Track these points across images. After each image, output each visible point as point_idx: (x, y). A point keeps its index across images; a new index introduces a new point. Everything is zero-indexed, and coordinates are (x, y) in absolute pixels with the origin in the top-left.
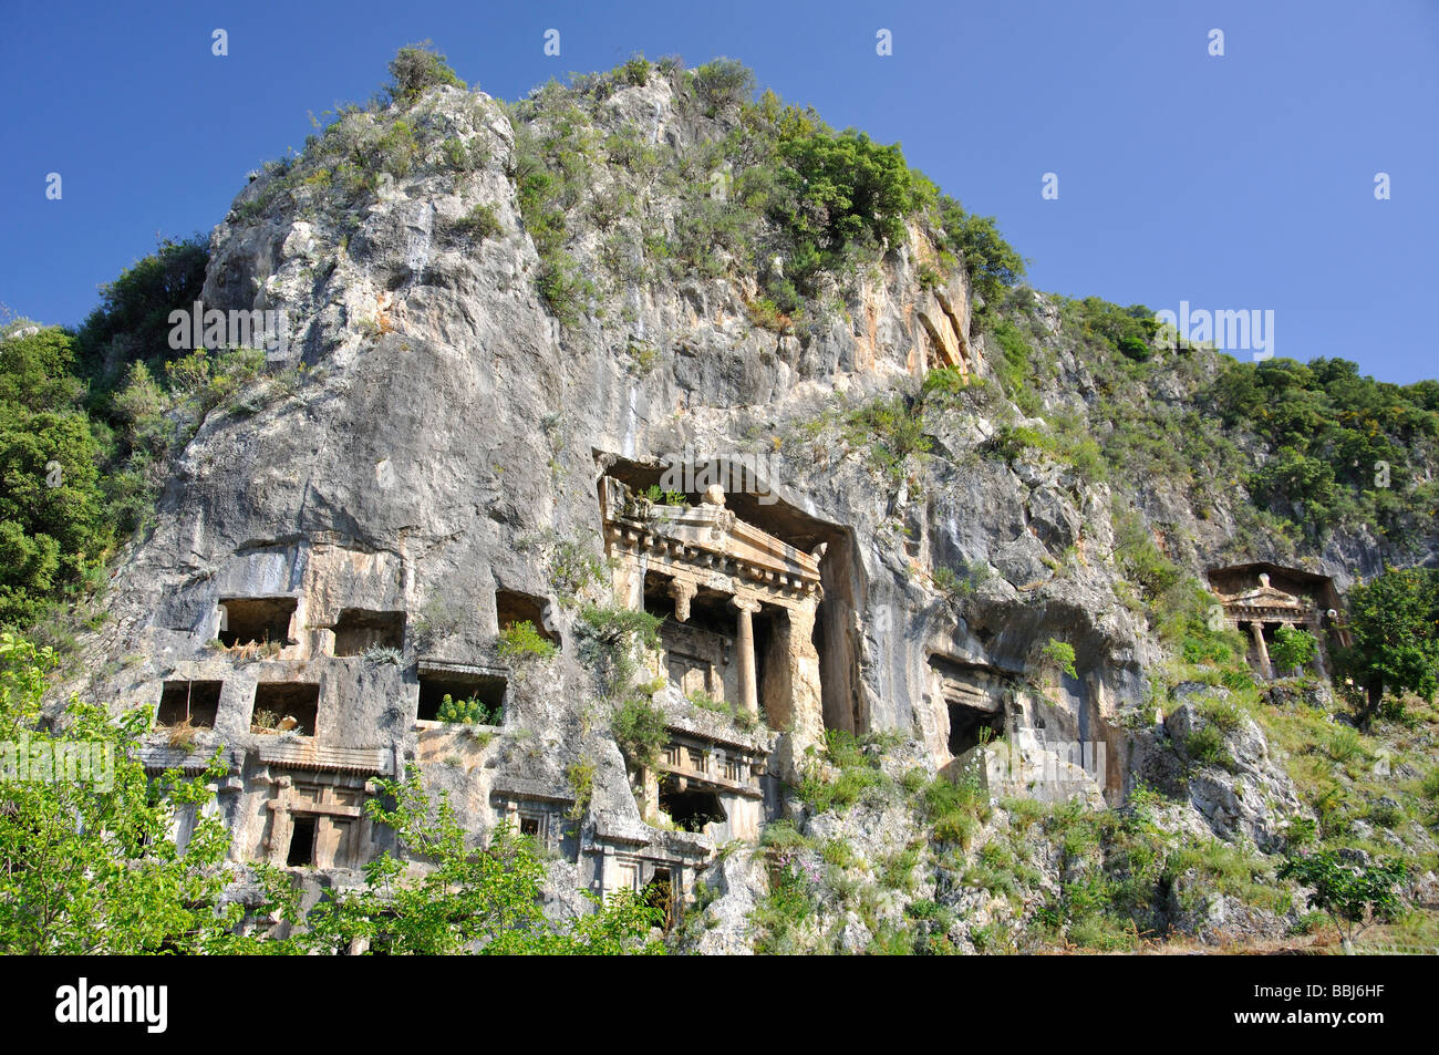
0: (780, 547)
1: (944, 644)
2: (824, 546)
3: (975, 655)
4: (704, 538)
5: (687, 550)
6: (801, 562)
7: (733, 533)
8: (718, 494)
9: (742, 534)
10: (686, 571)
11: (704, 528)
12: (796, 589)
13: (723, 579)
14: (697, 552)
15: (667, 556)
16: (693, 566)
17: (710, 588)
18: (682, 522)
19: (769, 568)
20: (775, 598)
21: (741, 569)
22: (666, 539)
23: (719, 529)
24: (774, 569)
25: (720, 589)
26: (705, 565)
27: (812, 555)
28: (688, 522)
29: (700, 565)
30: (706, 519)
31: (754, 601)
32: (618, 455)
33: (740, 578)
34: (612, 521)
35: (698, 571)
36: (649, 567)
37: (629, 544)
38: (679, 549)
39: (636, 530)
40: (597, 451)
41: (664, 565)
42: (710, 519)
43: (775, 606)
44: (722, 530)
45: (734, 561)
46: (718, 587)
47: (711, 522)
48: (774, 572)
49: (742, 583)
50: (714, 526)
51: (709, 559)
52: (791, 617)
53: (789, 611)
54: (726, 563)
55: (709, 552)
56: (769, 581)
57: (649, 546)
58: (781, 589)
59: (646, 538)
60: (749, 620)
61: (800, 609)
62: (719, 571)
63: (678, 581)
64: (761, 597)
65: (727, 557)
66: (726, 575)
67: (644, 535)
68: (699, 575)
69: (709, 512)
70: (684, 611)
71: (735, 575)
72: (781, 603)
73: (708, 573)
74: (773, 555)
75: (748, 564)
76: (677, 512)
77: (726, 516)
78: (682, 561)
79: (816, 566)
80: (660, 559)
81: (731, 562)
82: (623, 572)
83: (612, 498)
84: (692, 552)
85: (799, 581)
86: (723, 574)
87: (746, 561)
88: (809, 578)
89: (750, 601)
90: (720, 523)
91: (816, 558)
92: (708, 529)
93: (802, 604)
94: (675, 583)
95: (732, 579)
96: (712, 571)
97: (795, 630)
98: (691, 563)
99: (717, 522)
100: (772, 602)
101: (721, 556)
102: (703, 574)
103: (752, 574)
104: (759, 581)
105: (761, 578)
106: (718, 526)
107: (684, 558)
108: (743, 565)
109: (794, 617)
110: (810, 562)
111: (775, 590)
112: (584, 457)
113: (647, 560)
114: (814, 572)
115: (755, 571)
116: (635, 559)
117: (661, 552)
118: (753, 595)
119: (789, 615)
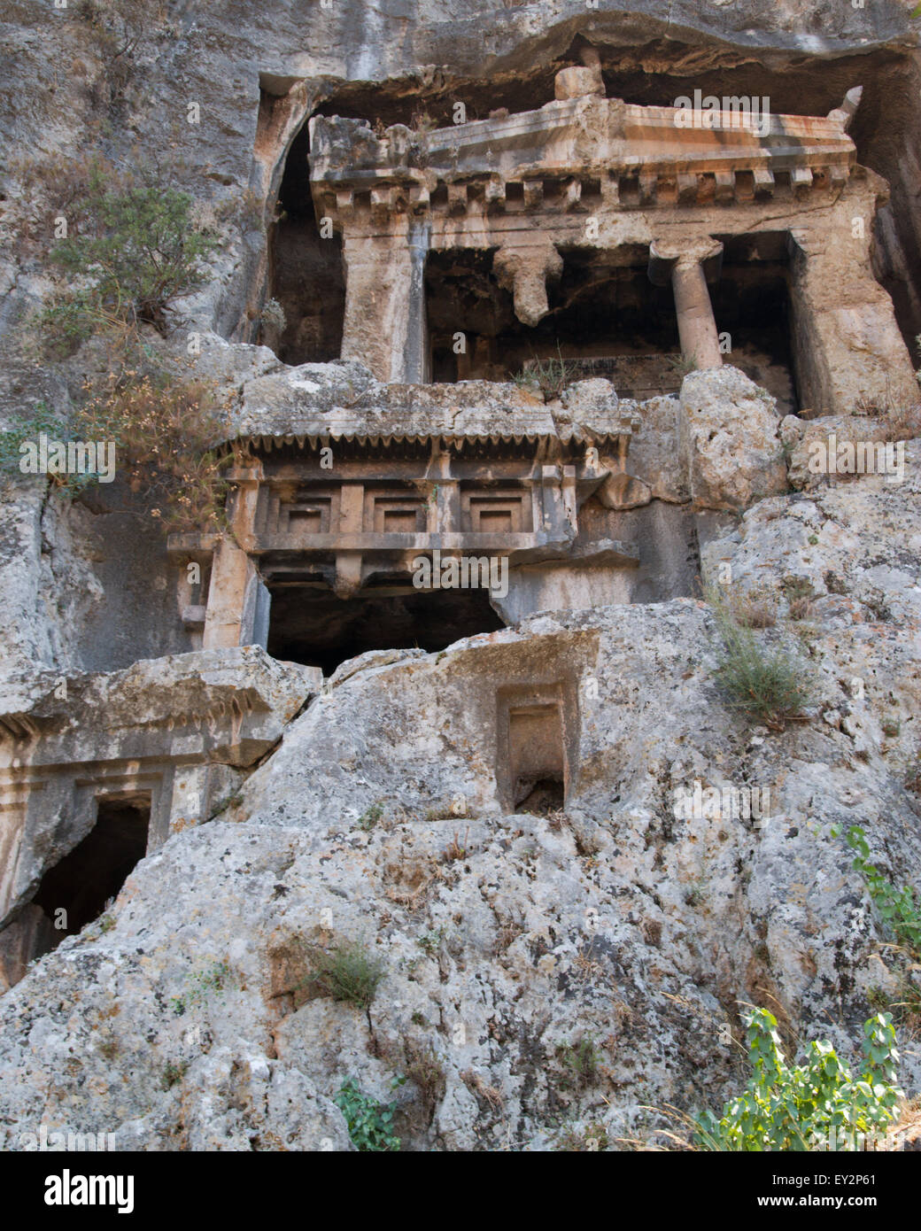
2: (854, 94)
4: (557, 158)
7: (624, 132)
8: (578, 79)
9: (646, 128)
10: (525, 230)
11: (557, 145)
12: (802, 187)
13: (615, 222)
14: (539, 185)
15: (476, 216)
16: (544, 217)
17: (595, 248)
18: (498, 147)
19: (718, 163)
20: (759, 222)
21: (658, 188)
22: (458, 182)
23: (595, 139)
24: (731, 163)
25: (619, 242)
26: (565, 206)
27: (825, 114)
28: (513, 144)
29: (558, 213)
30: (552, 125)
31: (701, 238)
32: (334, 78)
33: (663, 210)
34: (322, 183)
35: (551, 223)
36: (434, 246)
37: (384, 218)
38: (493, 190)
39: (384, 184)
40: (278, 79)
41: (470, 233)
42: (562, 124)
43: (761, 233)
44: (600, 139)
45: (630, 175)
46: (612, 241)
47: (567, 128)
48: (737, 169)
49: (671, 216)
50: (582, 137)
51: (574, 192)
52: (804, 242)
53: (797, 234)
54: (615, 186)
55: (570, 178)
56: (726, 188)
57: (423, 206)
58: (763, 197)
59: (413, 192)
60: (693, 274)
61: (824, 222)
62: (604, 208)
63: (509, 252)
64: (721, 229)
65: (612, 174)
66: (625, 210)
67: (407, 190)
68: (556, 229)
69: (558, 111)
70: (532, 303)
71: (647, 204)
72: (777, 226)
73: (574, 220)
74: (732, 143)
75: (667, 173)
76: (480, 130)
77: (601, 109)
78: (515, 214)
79: (842, 130)
80: (461, 225)
81: (628, 181)
82: (370, 267)
83: (321, 147)
84: (526, 187)
85: (804, 169)
86: (616, 211)
87: (659, 167)
88: (829, 156)
89: (690, 241)
90: (591, 126)
91: (839, 117)
92: (565, 143)
93: (826, 212)
94: (499, 257)
95: (640, 214)
96: (587, 213)
97: (819, 266)
98: (532, 210)
99: (584, 125)
100: (752, 231)
101: (597, 176)
102: (565, 225)
103: (681, 188)
104: (710, 201)
105: (705, 190)
106: (590, 133)
107: (512, 206)
108: (655, 178)
109: (813, 241)
110: (824, 127)
111: (757, 208)
112: (229, 82)
113: (430, 234)
114: (837, 142)
115: (688, 180)
116: (400, 241)
117: (459, 212)
118: (696, 227)
119: (797, 241)
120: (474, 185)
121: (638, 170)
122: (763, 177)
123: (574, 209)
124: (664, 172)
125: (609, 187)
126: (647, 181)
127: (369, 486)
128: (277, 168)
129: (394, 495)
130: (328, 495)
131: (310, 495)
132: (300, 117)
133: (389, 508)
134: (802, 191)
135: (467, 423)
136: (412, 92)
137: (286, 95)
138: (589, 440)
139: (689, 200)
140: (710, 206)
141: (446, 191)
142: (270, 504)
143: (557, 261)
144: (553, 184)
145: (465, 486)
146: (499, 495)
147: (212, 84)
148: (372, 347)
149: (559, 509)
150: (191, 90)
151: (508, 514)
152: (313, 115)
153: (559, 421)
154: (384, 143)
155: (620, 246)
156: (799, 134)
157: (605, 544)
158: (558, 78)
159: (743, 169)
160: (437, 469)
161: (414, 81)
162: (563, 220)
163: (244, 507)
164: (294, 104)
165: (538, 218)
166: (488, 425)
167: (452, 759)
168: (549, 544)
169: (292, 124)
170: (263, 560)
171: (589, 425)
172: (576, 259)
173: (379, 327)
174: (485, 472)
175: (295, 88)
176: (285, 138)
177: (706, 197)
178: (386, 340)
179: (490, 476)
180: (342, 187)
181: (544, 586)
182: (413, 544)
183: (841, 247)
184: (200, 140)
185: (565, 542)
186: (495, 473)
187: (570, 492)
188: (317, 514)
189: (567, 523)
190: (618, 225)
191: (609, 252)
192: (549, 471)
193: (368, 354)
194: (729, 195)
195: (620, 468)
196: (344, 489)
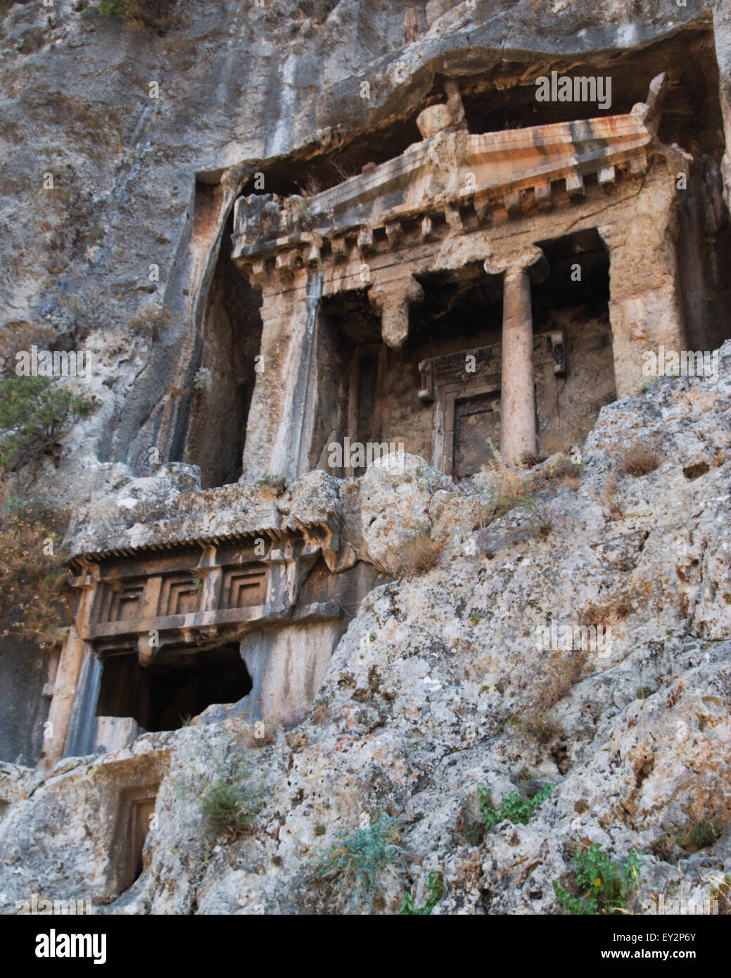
2: (656, 83)
4: (415, 199)
5: (379, 234)
6: (607, 135)
7: (468, 161)
8: (433, 118)
9: (483, 154)
10: (391, 265)
11: (418, 182)
12: (607, 185)
13: (461, 244)
14: (397, 227)
15: (356, 259)
16: (406, 251)
17: (446, 270)
18: (367, 198)
19: (535, 179)
20: (576, 222)
21: (489, 210)
22: (337, 236)
23: (447, 171)
24: (546, 177)
25: (465, 261)
26: (421, 238)
27: (628, 111)
28: (381, 190)
29: (417, 245)
30: (409, 168)
31: (526, 248)
32: (253, 160)
33: (498, 226)
34: (241, 258)
35: (411, 256)
36: (324, 293)
37: (289, 276)
38: (365, 238)
39: (284, 250)
40: (210, 173)
41: (352, 276)
42: (418, 165)
43: (575, 234)
44: (451, 169)
45: (466, 204)
46: (459, 262)
47: (422, 167)
48: (552, 180)
49: (503, 231)
50: (436, 171)
51: (426, 226)
52: (609, 237)
53: (603, 230)
54: (456, 214)
55: (421, 215)
56: (544, 200)
57: (314, 262)
58: (578, 199)
59: (305, 251)
60: (515, 285)
61: (629, 212)
62: (452, 234)
63: (378, 288)
64: (545, 235)
65: (453, 205)
66: (467, 232)
67: (302, 250)
68: (414, 260)
69: (414, 154)
70: (394, 330)
71: (484, 224)
72: (587, 224)
73: (429, 249)
74: (553, 153)
75: (496, 195)
76: (355, 185)
77: (449, 144)
78: (385, 252)
79: (641, 123)
80: (345, 270)
81: (465, 207)
82: (278, 321)
83: (242, 225)
84: (387, 231)
85: (608, 168)
86: (461, 235)
87: (487, 193)
88: (627, 153)
89: (517, 252)
90: (442, 160)
91: (640, 109)
92: (423, 180)
93: (631, 202)
94: (372, 294)
95: (480, 234)
96: (439, 241)
97: (618, 258)
98: (396, 247)
99: (436, 161)
100: (568, 233)
101: (441, 210)
102: (421, 255)
103: (507, 207)
104: (535, 211)
105: (527, 204)
106: (442, 166)
107: (382, 246)
108: (487, 201)
109: (616, 234)
110: (626, 123)
111: (574, 210)
112: (167, 192)
113: (322, 283)
114: (636, 137)
115: (512, 199)
116: (301, 293)
117: (342, 260)
118: (523, 237)
119: (603, 236)
120: (349, 235)
121: (472, 198)
122: (574, 183)
123: (429, 239)
124: (493, 196)
125: (452, 216)
126: (480, 206)
127: (165, 576)
128: (214, 248)
129: (183, 581)
130: (139, 585)
131: (131, 586)
132: (230, 199)
133: (181, 589)
134: (609, 188)
135: (219, 525)
136: (316, 153)
137: (218, 184)
138: (301, 527)
139: (518, 215)
140: (535, 215)
141: (330, 245)
142: (105, 596)
143: (415, 288)
144: (409, 223)
145: (226, 569)
146: (251, 572)
147: (153, 199)
148: (273, 393)
149: (283, 584)
150: (137, 210)
151: (258, 585)
152: (237, 197)
153: (281, 513)
154: (284, 213)
155: (466, 265)
156: (605, 135)
157: (313, 607)
158: (419, 121)
159: (557, 178)
160: (207, 559)
161: (315, 145)
162: (419, 252)
163: (85, 604)
164: (224, 189)
165: (402, 252)
166: (231, 525)
167: (88, 844)
168: (271, 614)
169: (225, 206)
170: (95, 643)
171: (298, 516)
172: (432, 283)
173: (279, 375)
174: (238, 558)
175: (224, 177)
176: (221, 220)
177: (531, 209)
178: (283, 386)
179: (241, 560)
180: (255, 258)
181: (276, 642)
182: (183, 623)
183: (640, 235)
184: (138, 255)
185: (282, 612)
186: (244, 558)
187: (292, 567)
188: (136, 599)
189: (286, 594)
190: (463, 247)
191: (458, 270)
192: (275, 554)
193: (269, 401)
194: (549, 203)
195: (327, 544)
196: (150, 581)
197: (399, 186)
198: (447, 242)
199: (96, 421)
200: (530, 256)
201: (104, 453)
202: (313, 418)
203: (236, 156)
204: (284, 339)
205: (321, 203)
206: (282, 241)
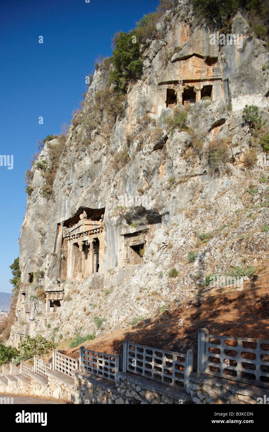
0: (93, 222)
1: (124, 232)
3: (132, 230)
5: (77, 235)
6: (97, 224)
197: (79, 227)
198: (85, 237)
199: (47, 270)
200: (92, 241)
201: (48, 275)
202: (74, 261)
203: (62, 220)
204: (70, 250)
205: (71, 229)
206: (67, 236)
